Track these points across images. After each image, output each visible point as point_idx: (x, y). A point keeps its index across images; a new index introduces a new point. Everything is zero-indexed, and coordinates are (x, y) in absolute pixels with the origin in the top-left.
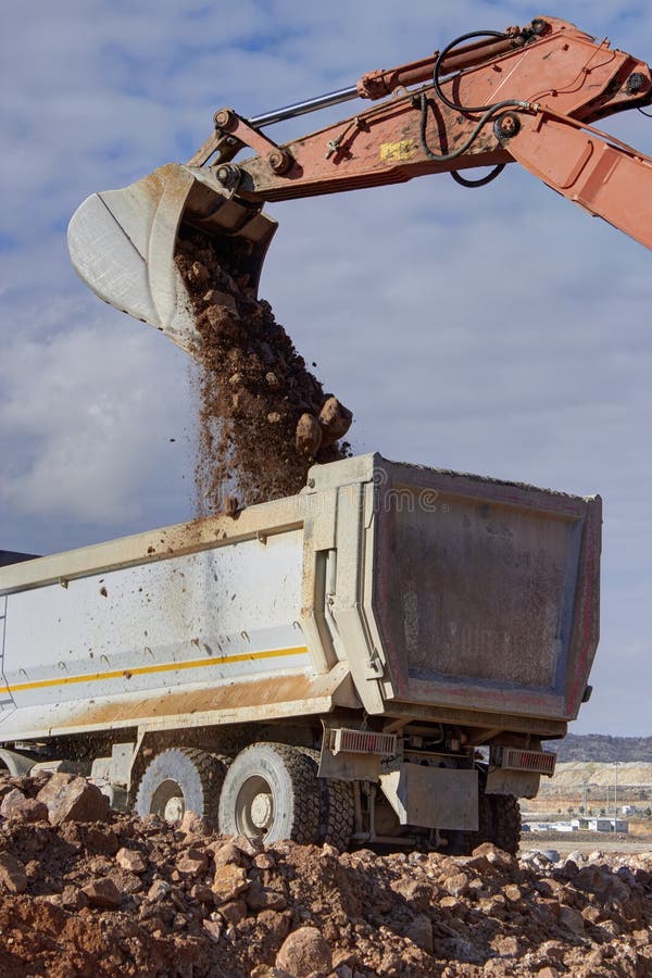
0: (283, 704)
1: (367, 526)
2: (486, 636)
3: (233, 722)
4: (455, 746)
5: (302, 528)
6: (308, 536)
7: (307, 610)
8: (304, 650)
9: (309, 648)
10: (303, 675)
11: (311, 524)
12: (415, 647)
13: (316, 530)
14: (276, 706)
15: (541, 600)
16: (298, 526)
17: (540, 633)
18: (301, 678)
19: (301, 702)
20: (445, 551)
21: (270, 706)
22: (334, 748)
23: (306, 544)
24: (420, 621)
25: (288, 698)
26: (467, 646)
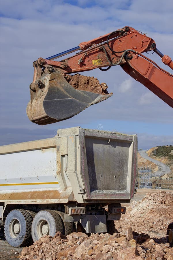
0: (52, 200)
1: (77, 148)
2: (109, 177)
3: (35, 203)
4: (99, 208)
5: (56, 147)
6: (58, 150)
7: (58, 172)
8: (57, 183)
9: (59, 183)
10: (57, 191)
11: (59, 147)
12: (91, 183)
13: (60, 149)
14: (49, 200)
15: (123, 165)
16: (55, 147)
17: (123, 175)
18: (56, 191)
19: (58, 200)
20: (98, 154)
21: (47, 200)
22: (68, 213)
23: (57, 153)
24: (92, 175)
25: (53, 198)
26: (105, 181)
